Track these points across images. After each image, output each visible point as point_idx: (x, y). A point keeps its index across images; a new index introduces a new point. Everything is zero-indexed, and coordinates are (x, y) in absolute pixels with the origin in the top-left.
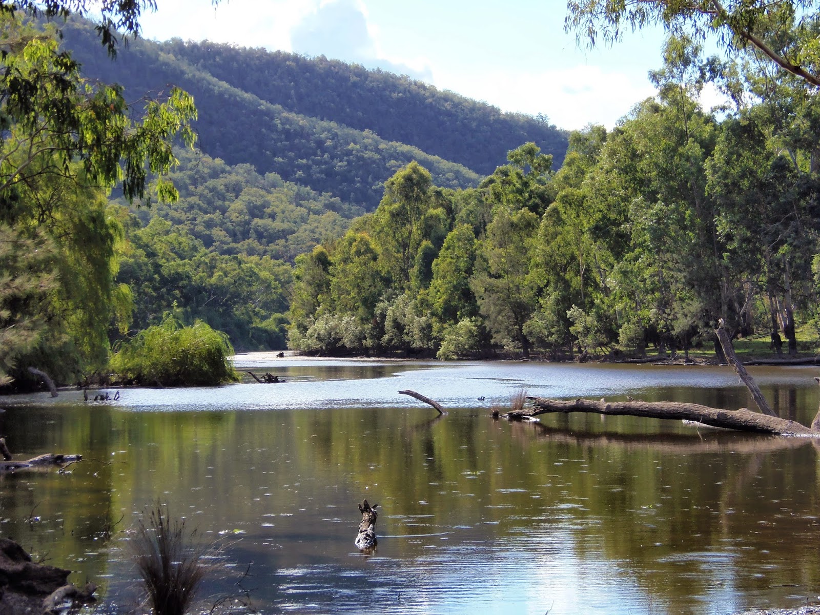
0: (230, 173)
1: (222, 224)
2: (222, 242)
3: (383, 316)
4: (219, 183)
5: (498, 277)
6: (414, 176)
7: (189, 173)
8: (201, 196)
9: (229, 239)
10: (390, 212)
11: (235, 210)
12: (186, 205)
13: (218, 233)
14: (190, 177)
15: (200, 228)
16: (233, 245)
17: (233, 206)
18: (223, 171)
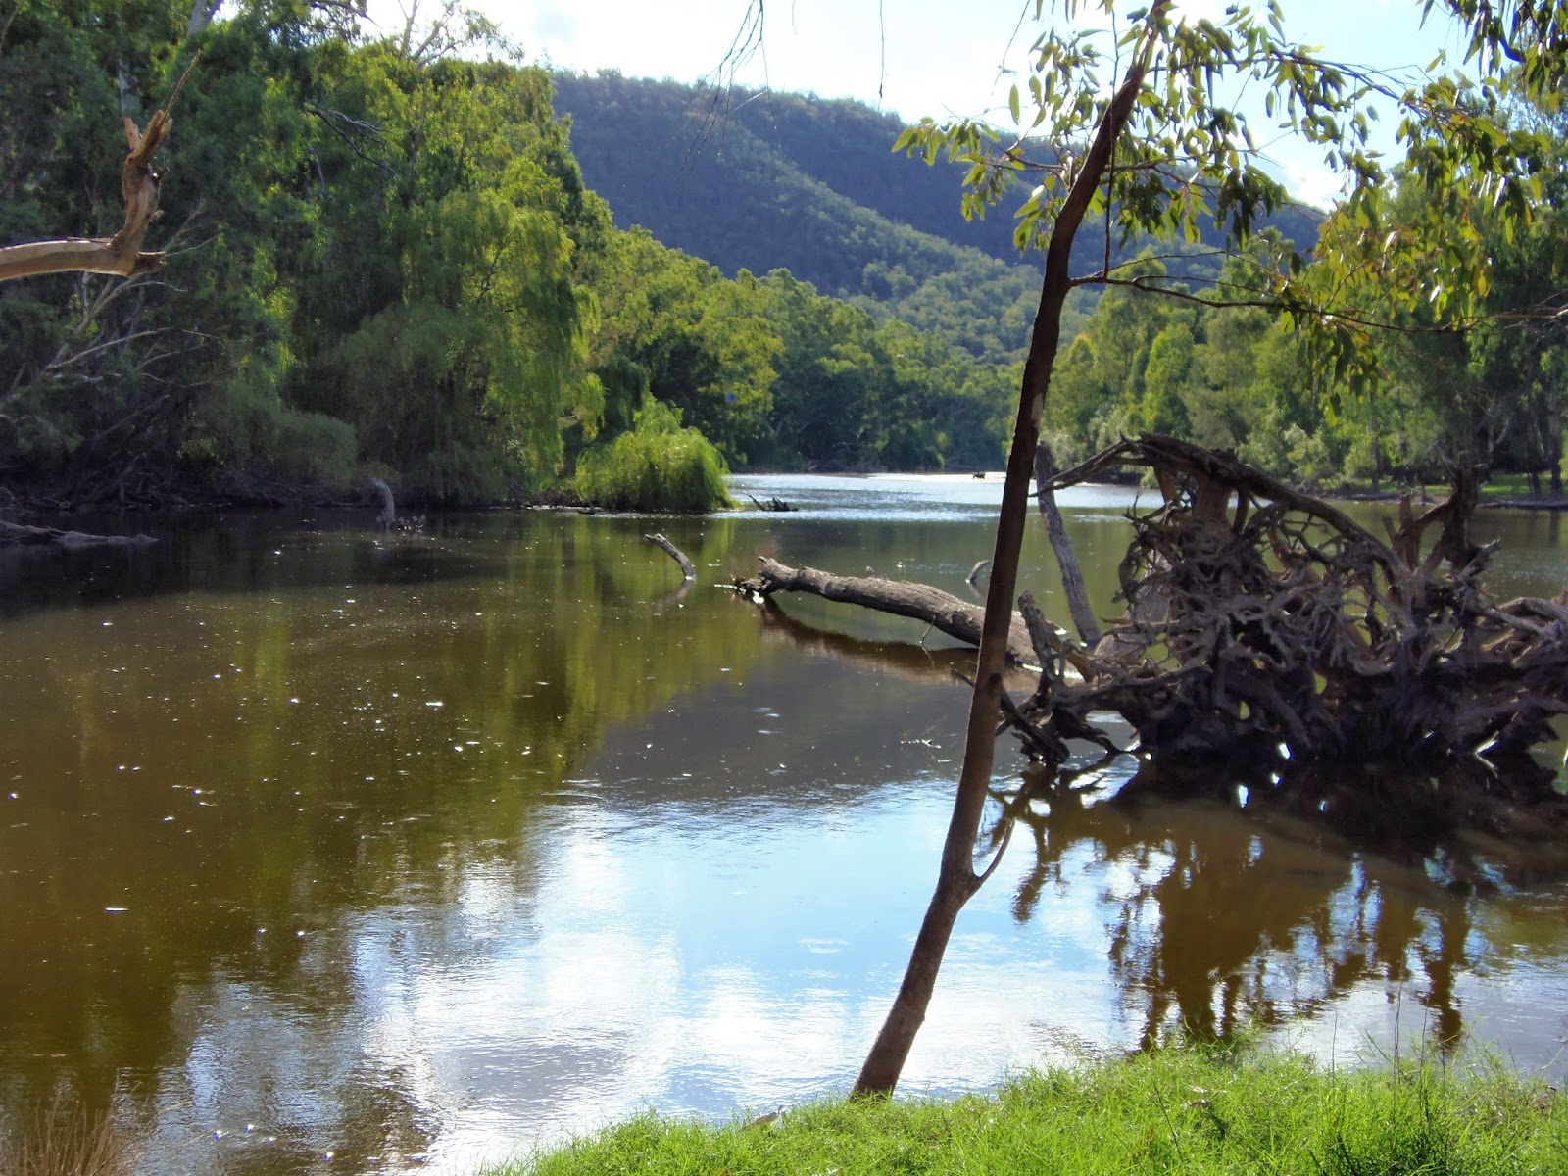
0: (1010, 275)
1: (995, 332)
2: (994, 351)
3: (1096, 434)
4: (997, 287)
5: (1216, 388)
6: (1146, 268)
7: (964, 274)
8: (975, 300)
9: (1000, 347)
10: (1112, 310)
11: (1011, 316)
12: (957, 310)
13: (990, 341)
14: (966, 279)
15: (971, 335)
16: (1006, 354)
17: (1009, 311)
18: (1003, 273)
